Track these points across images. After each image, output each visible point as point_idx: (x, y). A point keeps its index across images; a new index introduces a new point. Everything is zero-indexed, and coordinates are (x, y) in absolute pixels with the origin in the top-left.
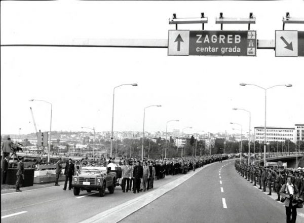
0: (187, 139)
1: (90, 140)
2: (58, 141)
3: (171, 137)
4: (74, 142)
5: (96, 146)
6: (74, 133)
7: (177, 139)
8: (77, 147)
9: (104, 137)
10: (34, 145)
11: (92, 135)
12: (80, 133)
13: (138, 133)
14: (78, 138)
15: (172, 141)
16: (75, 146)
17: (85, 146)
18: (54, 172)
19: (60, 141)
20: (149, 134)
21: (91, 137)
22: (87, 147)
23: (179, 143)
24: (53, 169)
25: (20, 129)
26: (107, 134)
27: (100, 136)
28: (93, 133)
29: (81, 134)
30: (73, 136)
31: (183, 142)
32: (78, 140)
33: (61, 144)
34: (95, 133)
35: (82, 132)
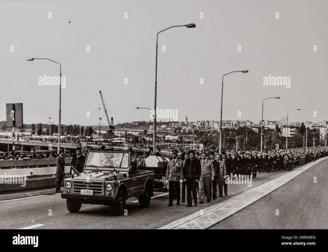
0: (297, 128)
1: (182, 131)
2: (146, 132)
3: (277, 126)
4: (164, 133)
5: (188, 138)
6: (164, 123)
7: (284, 128)
8: (166, 139)
9: (199, 127)
10: (118, 137)
11: (184, 125)
12: (171, 123)
13: (239, 122)
14: (169, 129)
15: (278, 130)
16: (164, 138)
17: (176, 138)
18: (53, 171)
19: (147, 132)
20: (251, 123)
21: (184, 128)
22: (178, 138)
23: (287, 133)
24: (52, 166)
25: (101, 119)
26: (201, 124)
27: (194, 126)
28: (186, 123)
29: (173, 124)
30: (163, 127)
31: (291, 131)
32: (169, 130)
33: (149, 135)
34: (188, 123)
35: (173, 122)
